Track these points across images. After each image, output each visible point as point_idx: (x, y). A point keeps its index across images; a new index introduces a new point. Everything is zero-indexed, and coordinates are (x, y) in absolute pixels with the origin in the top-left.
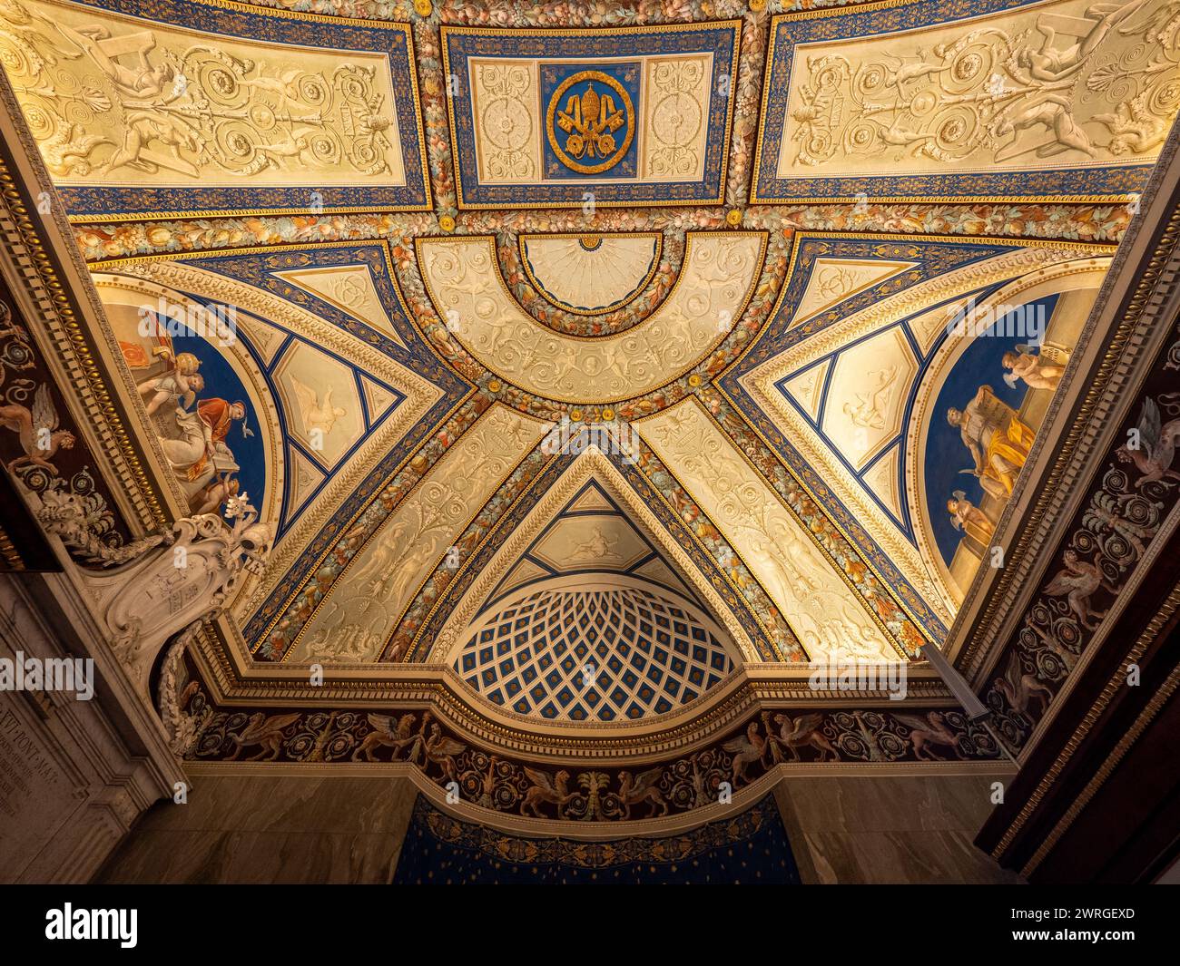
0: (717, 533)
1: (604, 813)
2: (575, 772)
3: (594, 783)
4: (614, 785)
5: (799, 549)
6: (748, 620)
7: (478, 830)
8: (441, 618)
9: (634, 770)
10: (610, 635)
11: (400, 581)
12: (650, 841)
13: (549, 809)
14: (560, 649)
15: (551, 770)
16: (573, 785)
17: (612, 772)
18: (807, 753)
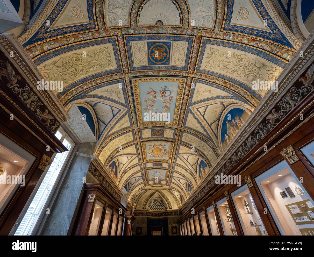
0: (167, 197)
1: (158, 216)
2: (156, 213)
3: (157, 214)
4: (159, 214)
5: (173, 199)
6: (168, 204)
7: (150, 218)
8: (146, 204)
9: (160, 213)
10: (159, 202)
11: (143, 201)
12: (160, 218)
13: (154, 216)
14: (155, 203)
15: (154, 213)
16: (156, 214)
17: (158, 213)
18: (170, 215)
